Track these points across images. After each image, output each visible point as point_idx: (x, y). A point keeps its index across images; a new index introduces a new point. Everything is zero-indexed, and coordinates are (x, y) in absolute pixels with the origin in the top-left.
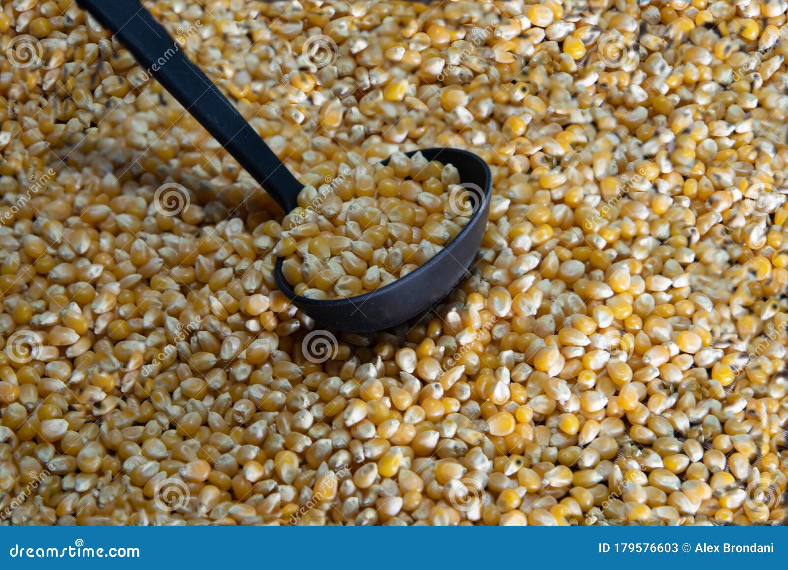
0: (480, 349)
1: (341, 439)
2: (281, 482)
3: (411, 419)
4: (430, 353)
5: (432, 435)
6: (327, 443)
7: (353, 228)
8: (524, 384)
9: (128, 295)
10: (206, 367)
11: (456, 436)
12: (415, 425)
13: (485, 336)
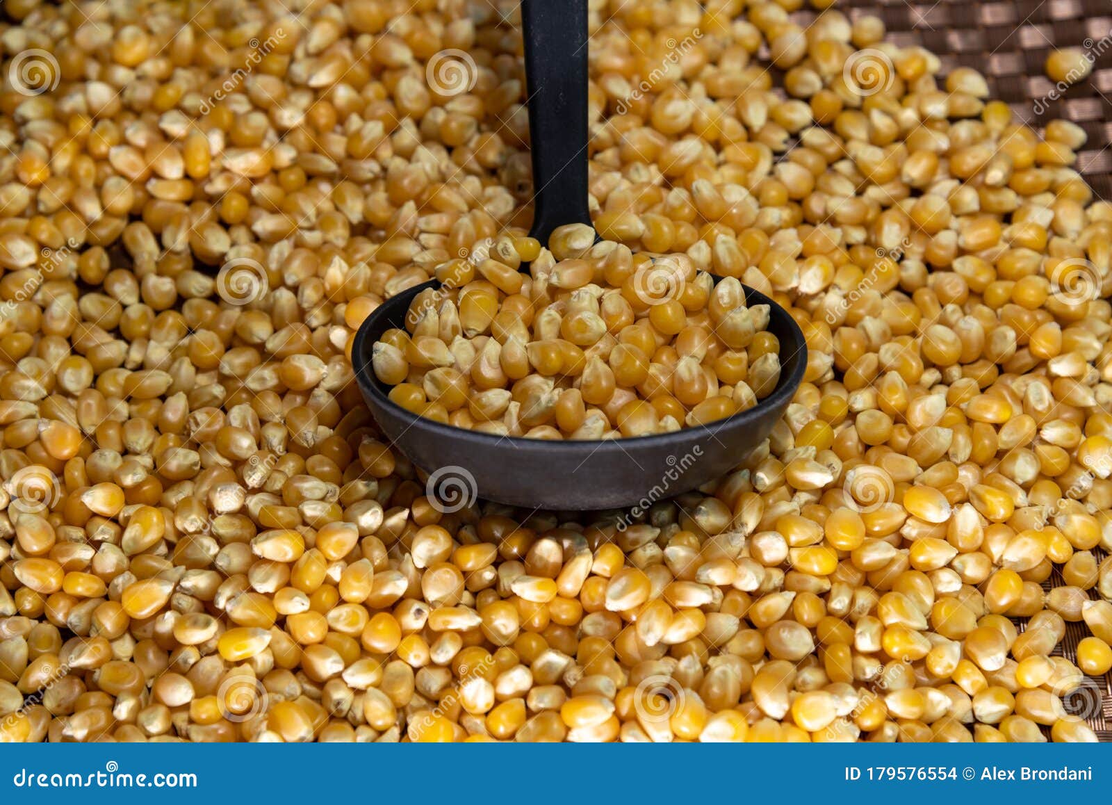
0: (537, 621)
1: (232, 559)
2: (118, 542)
3: (337, 619)
4: (470, 565)
5: (331, 659)
6: (209, 549)
7: (549, 322)
8: (529, 714)
9: (294, 177)
10: (246, 336)
11: (358, 692)
12: (331, 629)
13: (566, 613)
